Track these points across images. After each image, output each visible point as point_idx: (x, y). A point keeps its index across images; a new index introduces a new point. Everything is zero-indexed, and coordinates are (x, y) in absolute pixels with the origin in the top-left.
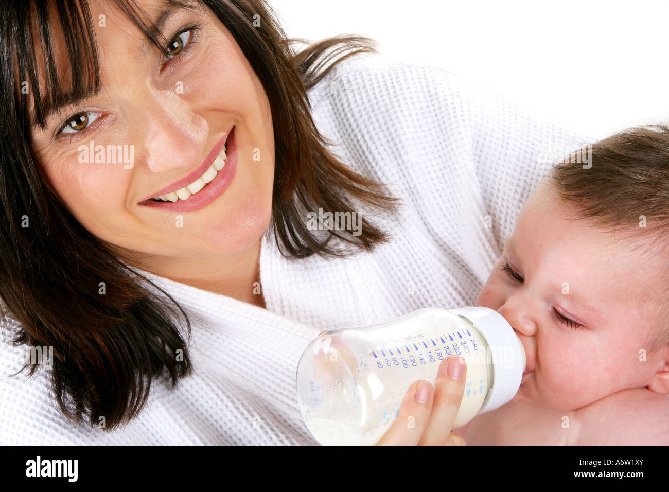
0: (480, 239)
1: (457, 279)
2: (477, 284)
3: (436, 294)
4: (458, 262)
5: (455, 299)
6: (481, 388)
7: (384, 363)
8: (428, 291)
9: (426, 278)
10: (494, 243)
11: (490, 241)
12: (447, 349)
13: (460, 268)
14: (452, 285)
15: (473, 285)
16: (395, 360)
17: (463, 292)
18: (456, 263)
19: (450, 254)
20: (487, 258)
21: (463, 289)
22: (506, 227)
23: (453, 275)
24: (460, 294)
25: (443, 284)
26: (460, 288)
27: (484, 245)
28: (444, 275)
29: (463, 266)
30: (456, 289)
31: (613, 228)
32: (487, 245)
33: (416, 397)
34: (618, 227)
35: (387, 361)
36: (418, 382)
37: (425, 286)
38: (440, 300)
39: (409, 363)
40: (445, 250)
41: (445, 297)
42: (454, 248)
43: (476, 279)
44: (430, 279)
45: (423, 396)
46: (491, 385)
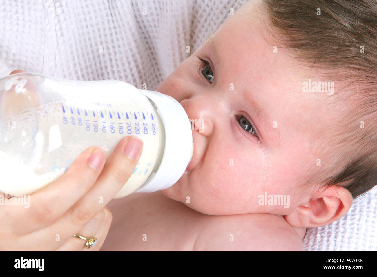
0: (177, 29)
1: (141, 57)
2: (156, 70)
3: (117, 66)
4: (147, 43)
5: (133, 75)
6: (147, 170)
7: (69, 120)
8: (111, 60)
9: (114, 47)
10: (188, 37)
11: (185, 34)
12: (129, 125)
13: (147, 49)
14: (135, 61)
15: (152, 68)
16: (80, 120)
17: (142, 72)
18: (145, 43)
19: (143, 33)
20: (177, 48)
21: (144, 69)
22: (203, 26)
23: (139, 53)
24: (139, 72)
25: (127, 58)
26: (141, 67)
27: (178, 35)
28: (131, 50)
29: (150, 48)
30: (137, 67)
31: (312, 64)
32: (182, 36)
33: (89, 161)
34: (316, 65)
35: (73, 119)
36: (95, 149)
37: (110, 54)
38: (119, 72)
39: (92, 128)
40: (140, 28)
41: (125, 71)
42: (149, 29)
43: (157, 64)
44: (117, 50)
45: (95, 162)
46: (155, 170)
